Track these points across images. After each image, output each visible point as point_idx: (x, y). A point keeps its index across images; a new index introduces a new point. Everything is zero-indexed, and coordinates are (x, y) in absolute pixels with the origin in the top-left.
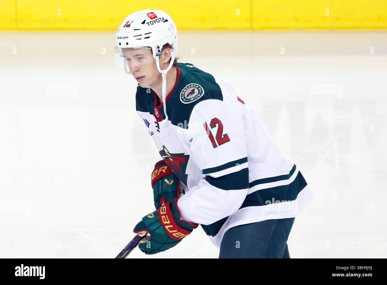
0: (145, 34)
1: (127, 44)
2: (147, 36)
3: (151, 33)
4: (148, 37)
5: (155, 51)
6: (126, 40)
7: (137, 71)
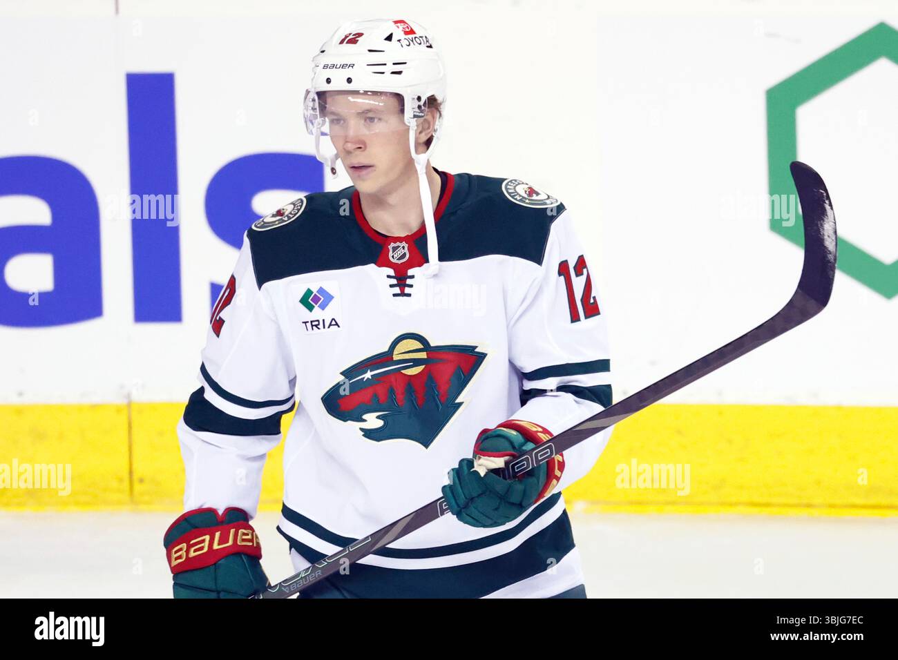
0: (394, 64)
1: (349, 80)
2: (397, 68)
3: (405, 63)
4: (400, 73)
5: (410, 107)
6: (348, 73)
7: (360, 148)
